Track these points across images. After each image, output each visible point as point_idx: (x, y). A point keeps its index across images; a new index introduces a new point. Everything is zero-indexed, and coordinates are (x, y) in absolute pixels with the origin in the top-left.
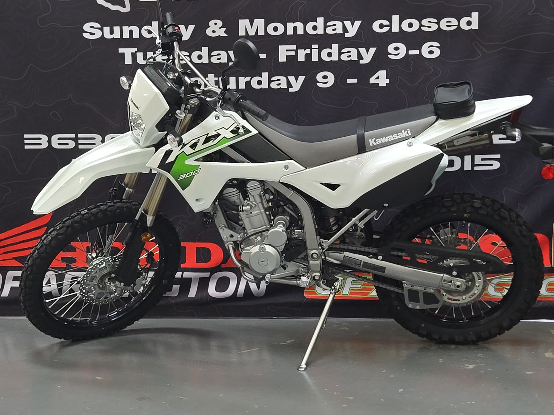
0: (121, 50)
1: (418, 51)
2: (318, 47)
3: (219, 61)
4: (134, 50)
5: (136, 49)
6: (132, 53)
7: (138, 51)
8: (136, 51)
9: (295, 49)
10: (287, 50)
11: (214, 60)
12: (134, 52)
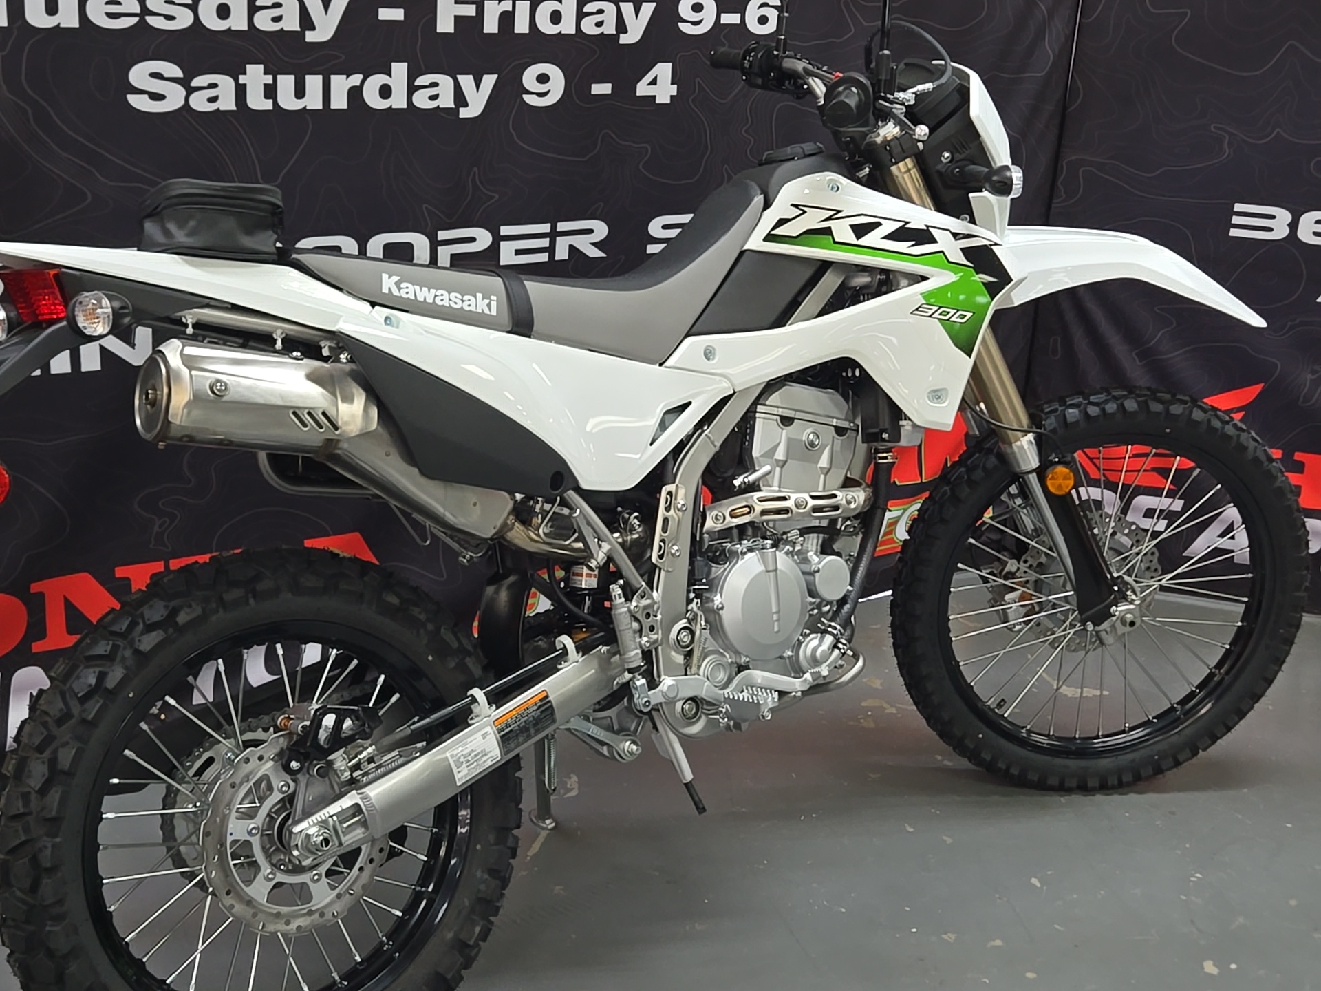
3: (276, 27)
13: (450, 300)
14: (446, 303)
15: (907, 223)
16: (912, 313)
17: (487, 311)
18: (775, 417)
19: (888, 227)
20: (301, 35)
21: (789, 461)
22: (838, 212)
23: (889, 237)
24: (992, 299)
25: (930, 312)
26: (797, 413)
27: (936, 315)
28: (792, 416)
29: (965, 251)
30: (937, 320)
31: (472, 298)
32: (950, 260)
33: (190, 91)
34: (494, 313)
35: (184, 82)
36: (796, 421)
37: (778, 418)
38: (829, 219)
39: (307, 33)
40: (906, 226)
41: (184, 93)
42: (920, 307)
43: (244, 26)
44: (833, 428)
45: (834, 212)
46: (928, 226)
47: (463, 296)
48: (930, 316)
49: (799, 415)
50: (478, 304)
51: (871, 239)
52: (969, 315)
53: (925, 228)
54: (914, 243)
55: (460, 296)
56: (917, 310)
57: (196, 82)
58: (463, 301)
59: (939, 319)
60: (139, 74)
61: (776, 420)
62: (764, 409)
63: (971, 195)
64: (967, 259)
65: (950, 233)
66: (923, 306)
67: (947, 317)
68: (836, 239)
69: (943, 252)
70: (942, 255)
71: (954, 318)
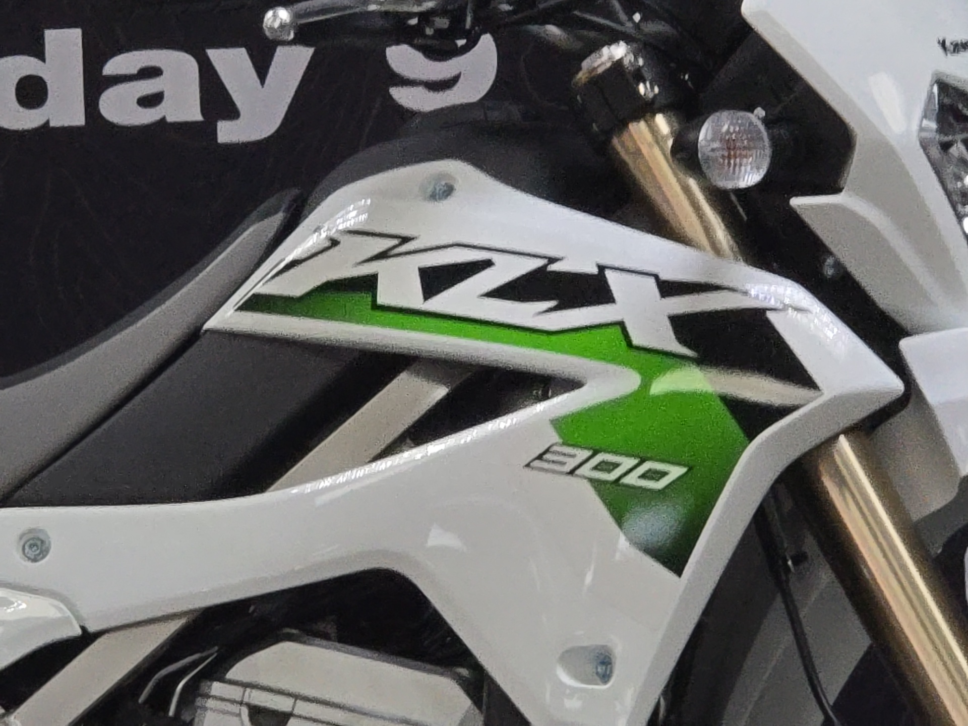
15: (552, 260)
16: (528, 465)
18: (235, 708)
19: (509, 270)
22: (405, 240)
23: (505, 292)
24: (750, 438)
25: (571, 464)
26: (300, 703)
27: (586, 470)
28: (287, 710)
29: (682, 324)
30: (586, 483)
32: (636, 341)
37: (245, 711)
38: (382, 255)
40: (554, 267)
42: (547, 451)
45: (395, 242)
46: (602, 268)
48: (572, 472)
49: (302, 708)
52: (676, 472)
53: (595, 271)
54: (552, 304)
56: (540, 457)
59: (591, 480)
61: (239, 715)
62: (217, 688)
63: (796, 202)
64: (682, 338)
65: (652, 281)
66: (555, 448)
67: (613, 476)
68: (380, 300)
69: (621, 325)
70: (617, 330)
71: (632, 480)
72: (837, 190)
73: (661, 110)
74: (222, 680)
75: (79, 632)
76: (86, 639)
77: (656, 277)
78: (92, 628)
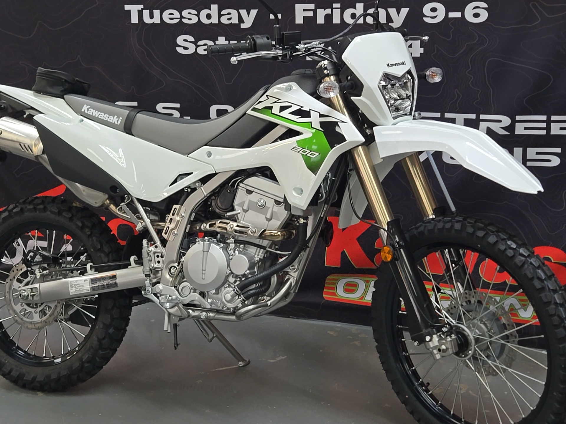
0: (127, 7)
1: (460, 13)
2: (340, 7)
3: (229, 22)
4: (140, 7)
5: (142, 6)
6: (138, 10)
7: (145, 8)
8: (142, 8)
9: (314, 8)
10: (304, 10)
11: (224, 20)
12: (141, 9)
13: (104, 117)
14: (102, 118)
15: (302, 107)
16: (291, 149)
17: (116, 123)
18: (244, 189)
19: (294, 108)
20: (239, 25)
21: (250, 210)
22: (279, 99)
23: (293, 113)
24: (332, 149)
25: (299, 150)
26: (255, 189)
27: (301, 152)
28: (253, 190)
29: (322, 124)
30: (301, 155)
31: (112, 117)
32: (313, 126)
33: (197, 46)
34: (119, 124)
35: (195, 43)
36: (253, 193)
37: (245, 190)
38: (275, 102)
39: (241, 24)
40: (302, 109)
41: (195, 47)
42: (295, 147)
43: (216, 22)
44: (274, 200)
45: (278, 100)
46: (310, 110)
47: (109, 116)
48: (298, 152)
49: (256, 190)
50: (113, 120)
51: (285, 113)
52: (317, 154)
53: (309, 110)
54: (300, 116)
55: (108, 116)
56: (293, 148)
57: (200, 43)
58: (108, 118)
59: (302, 154)
60: (180, 40)
61: (244, 190)
62: (241, 185)
63: (352, 98)
64: (321, 127)
65: (318, 113)
66: (296, 147)
67: (305, 154)
68: (272, 112)
69: (311, 122)
70: (310, 123)
71: (308, 155)
72: (360, 96)
73: (332, 75)
74: (242, 183)
75: (215, 172)
76: (216, 174)
77: (319, 113)
78: (217, 172)
